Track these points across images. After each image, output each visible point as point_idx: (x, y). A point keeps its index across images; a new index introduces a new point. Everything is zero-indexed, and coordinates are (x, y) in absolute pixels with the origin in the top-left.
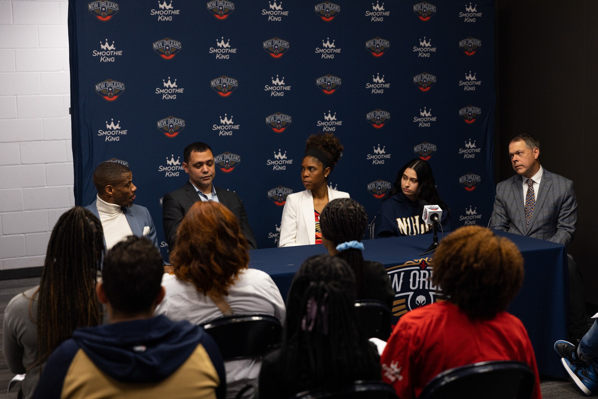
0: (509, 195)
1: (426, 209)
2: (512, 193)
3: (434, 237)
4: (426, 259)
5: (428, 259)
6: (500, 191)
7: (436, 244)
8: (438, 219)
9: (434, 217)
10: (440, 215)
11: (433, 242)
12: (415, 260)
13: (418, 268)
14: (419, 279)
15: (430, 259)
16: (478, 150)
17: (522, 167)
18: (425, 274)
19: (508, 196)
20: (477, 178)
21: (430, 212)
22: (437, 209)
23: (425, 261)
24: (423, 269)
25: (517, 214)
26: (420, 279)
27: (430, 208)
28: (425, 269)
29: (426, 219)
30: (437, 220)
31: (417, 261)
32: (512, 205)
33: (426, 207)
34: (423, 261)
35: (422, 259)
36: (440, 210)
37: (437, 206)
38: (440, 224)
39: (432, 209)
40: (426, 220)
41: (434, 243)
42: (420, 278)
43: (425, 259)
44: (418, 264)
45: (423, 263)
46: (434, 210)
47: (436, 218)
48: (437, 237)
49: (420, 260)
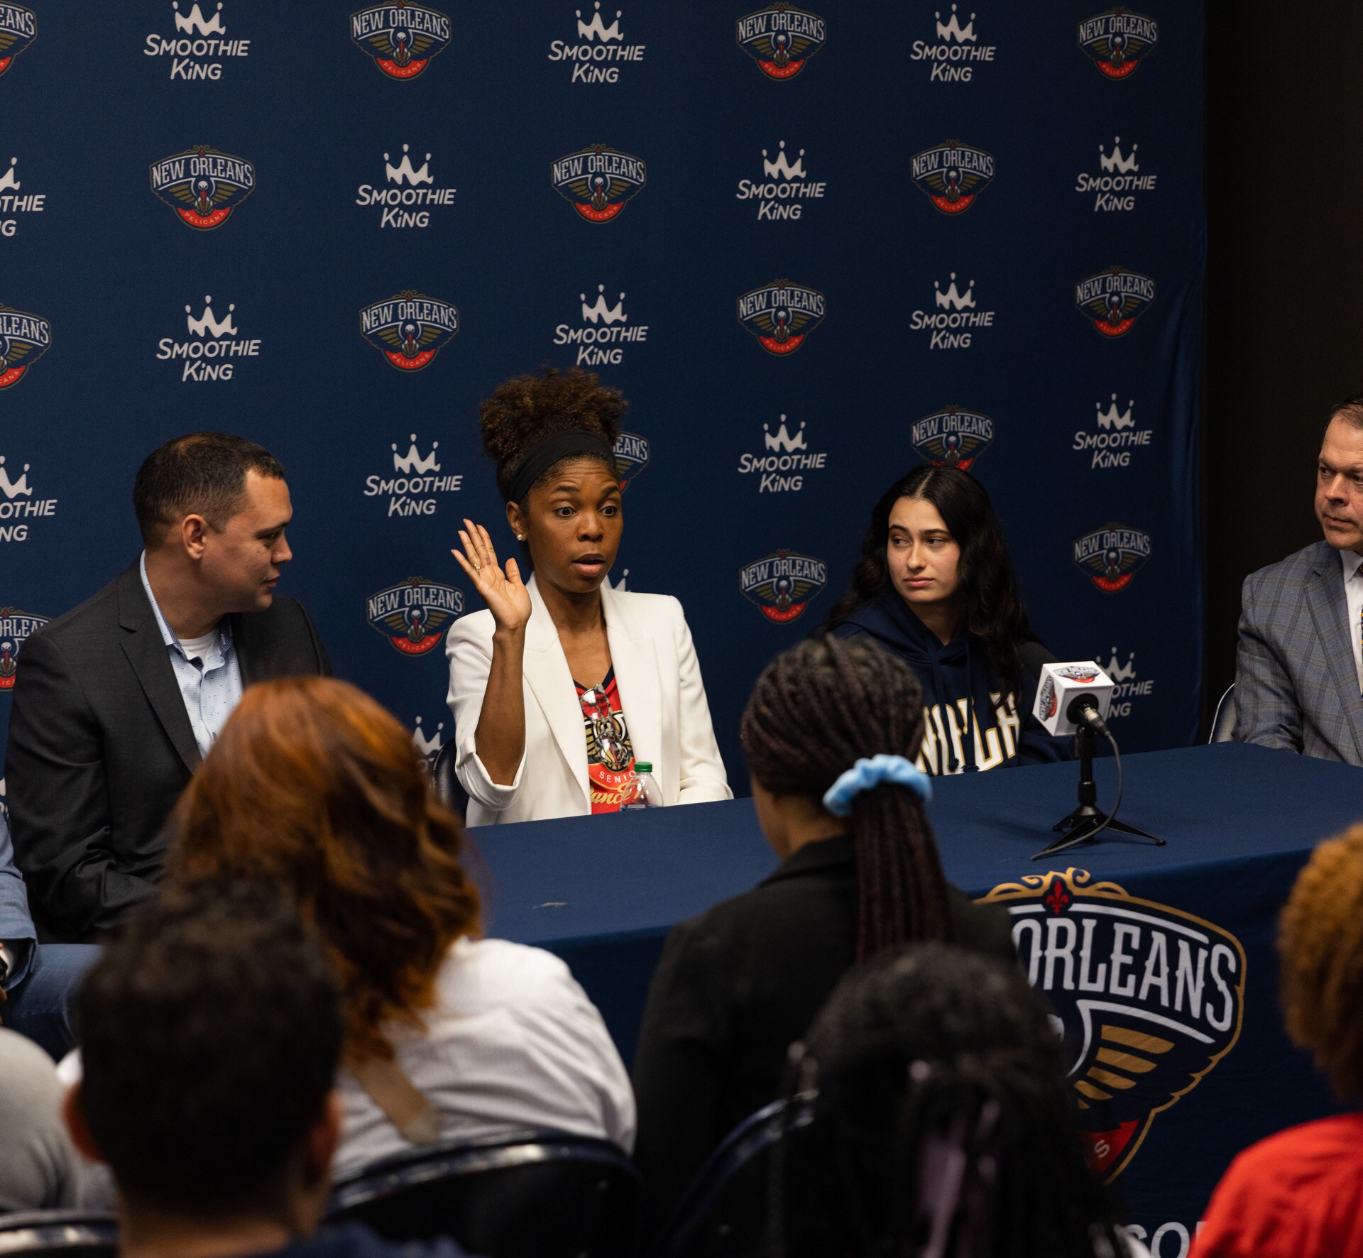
0: (1295, 620)
1: (1050, 678)
2: (1305, 616)
3: (1081, 787)
4: (1068, 875)
5: (1075, 875)
6: (1257, 608)
7: (1089, 811)
8: (1100, 717)
9: (1083, 709)
10: (1104, 700)
11: (1078, 805)
12: (1025, 879)
13: (1039, 908)
14: (1039, 953)
15: (1082, 875)
16: (1143, 438)
17: (1349, 526)
18: (1062, 932)
19: (1292, 629)
20: (1139, 543)
21: (1068, 690)
22: (1093, 676)
23: (1062, 882)
24: (1057, 911)
25: (1331, 692)
26: (1047, 953)
27: (1066, 672)
28: (1064, 913)
29: (1049, 714)
30: (1095, 721)
31: (1035, 881)
32: (1306, 660)
33: (1052, 670)
34: (1057, 882)
35: (1051, 874)
36: (1103, 680)
37: (1090, 666)
38: (1111, 739)
39: (1074, 678)
40: (1050, 719)
41: (1080, 809)
42: (1044, 946)
43: (1064, 872)
44: (1039, 893)
45: (1058, 891)
46: (1082, 680)
47: (1091, 714)
48: (1093, 787)
49: (1047, 879)
